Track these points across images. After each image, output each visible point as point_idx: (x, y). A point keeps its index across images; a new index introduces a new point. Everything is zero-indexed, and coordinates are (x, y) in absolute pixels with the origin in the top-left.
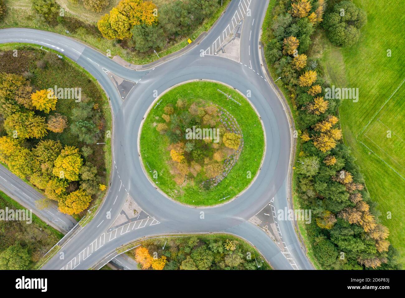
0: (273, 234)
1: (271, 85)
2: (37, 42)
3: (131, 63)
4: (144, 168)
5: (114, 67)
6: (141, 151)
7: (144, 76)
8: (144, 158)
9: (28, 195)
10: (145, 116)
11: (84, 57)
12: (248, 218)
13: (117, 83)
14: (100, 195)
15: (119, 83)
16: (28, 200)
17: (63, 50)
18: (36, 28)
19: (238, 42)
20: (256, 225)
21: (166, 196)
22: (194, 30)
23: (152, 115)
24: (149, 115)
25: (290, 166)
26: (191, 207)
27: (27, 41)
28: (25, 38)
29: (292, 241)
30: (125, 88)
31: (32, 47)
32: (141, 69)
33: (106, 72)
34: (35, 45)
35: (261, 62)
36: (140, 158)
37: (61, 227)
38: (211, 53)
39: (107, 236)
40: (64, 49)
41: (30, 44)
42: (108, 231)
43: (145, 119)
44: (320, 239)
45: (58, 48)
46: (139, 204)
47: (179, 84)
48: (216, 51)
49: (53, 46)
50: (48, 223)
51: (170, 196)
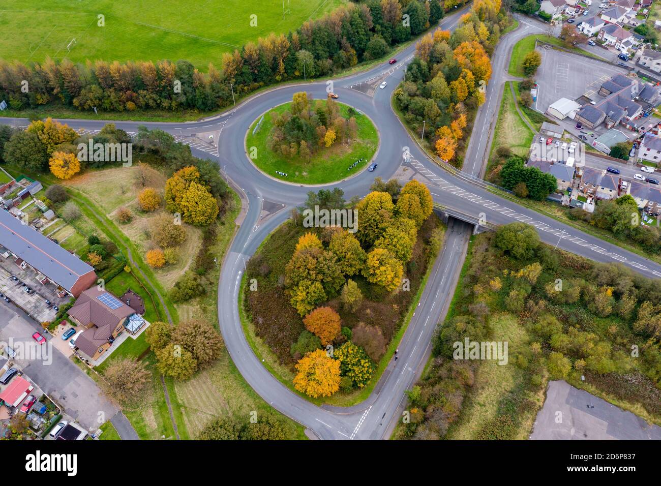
0: (377, 81)
1: (239, 107)
2: (235, 301)
3: (240, 208)
4: (356, 174)
5: (249, 223)
6: (338, 180)
7: (253, 196)
8: (345, 176)
9: (441, 279)
10: (299, 185)
11: (243, 250)
12: (371, 98)
13: (267, 215)
15: (268, 213)
16: (447, 278)
17: (240, 272)
18: (216, 303)
19: (200, 135)
20: (373, 92)
21: (377, 153)
23: (295, 179)
24: (296, 182)
25: (311, 84)
26: (379, 134)
27: (235, 312)
28: (233, 314)
29: (377, 71)
30: (271, 207)
31: (242, 303)
32: (246, 199)
33: (256, 227)
34: (239, 301)
35: (218, 117)
36: (346, 179)
37: (462, 243)
38: (217, 153)
39: (443, 185)
40: (237, 271)
41: (240, 305)
42: (439, 185)
43: (302, 185)
45: (238, 277)
46: (396, 169)
47: (255, 167)
48: (212, 147)
49: (237, 283)
50: (465, 255)
51: (375, 149)
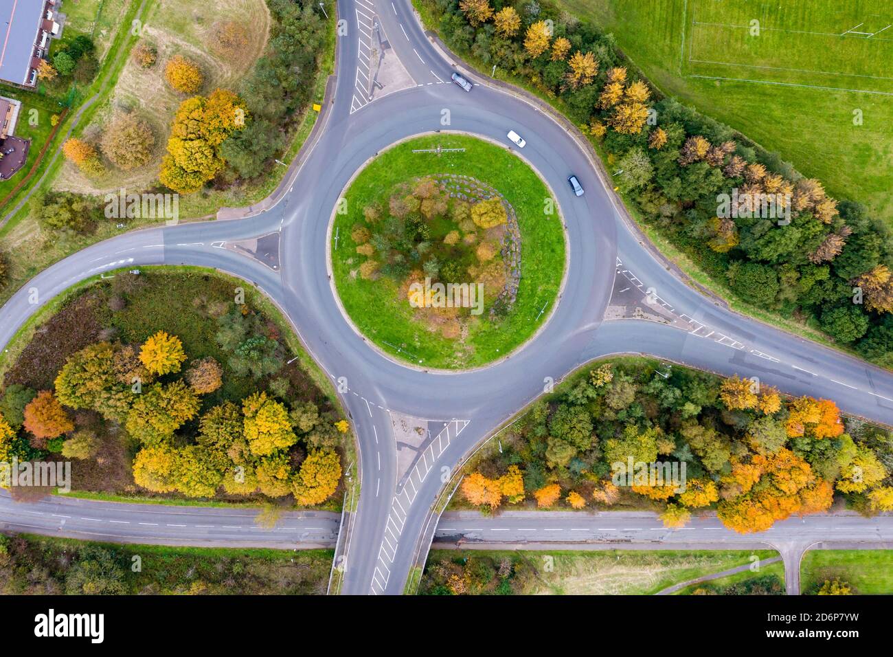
0: (657, 314)
1: (490, 86)
2: (84, 275)
3: (250, 204)
4: (385, 353)
5: (228, 230)
6: (362, 330)
7: (284, 210)
8: (374, 338)
9: (234, 524)
10: (330, 272)
11: (171, 246)
12: (600, 317)
13: (249, 251)
14: (346, 443)
15: (254, 249)
16: (239, 532)
17: (131, 260)
18: (67, 255)
19: (392, 56)
20: (620, 318)
21: (448, 372)
22: (312, 86)
23: (340, 263)
24: (334, 265)
25: (608, 191)
26: (500, 362)
27: (66, 284)
28: (62, 281)
29: (694, 304)
30: (268, 250)
31: (82, 287)
32: (272, 203)
33: (220, 246)
34: (83, 282)
35: (451, 62)
36: (368, 342)
37: (319, 539)
38: (363, 102)
39: (403, 499)
40: (131, 256)
41: (75, 286)
42: (399, 489)
43: (332, 277)
44: (734, 268)
45: (122, 262)
46: (418, 415)
47: (348, 185)
48: (368, 92)
49: (112, 264)
50: (295, 547)
51: (455, 368)
